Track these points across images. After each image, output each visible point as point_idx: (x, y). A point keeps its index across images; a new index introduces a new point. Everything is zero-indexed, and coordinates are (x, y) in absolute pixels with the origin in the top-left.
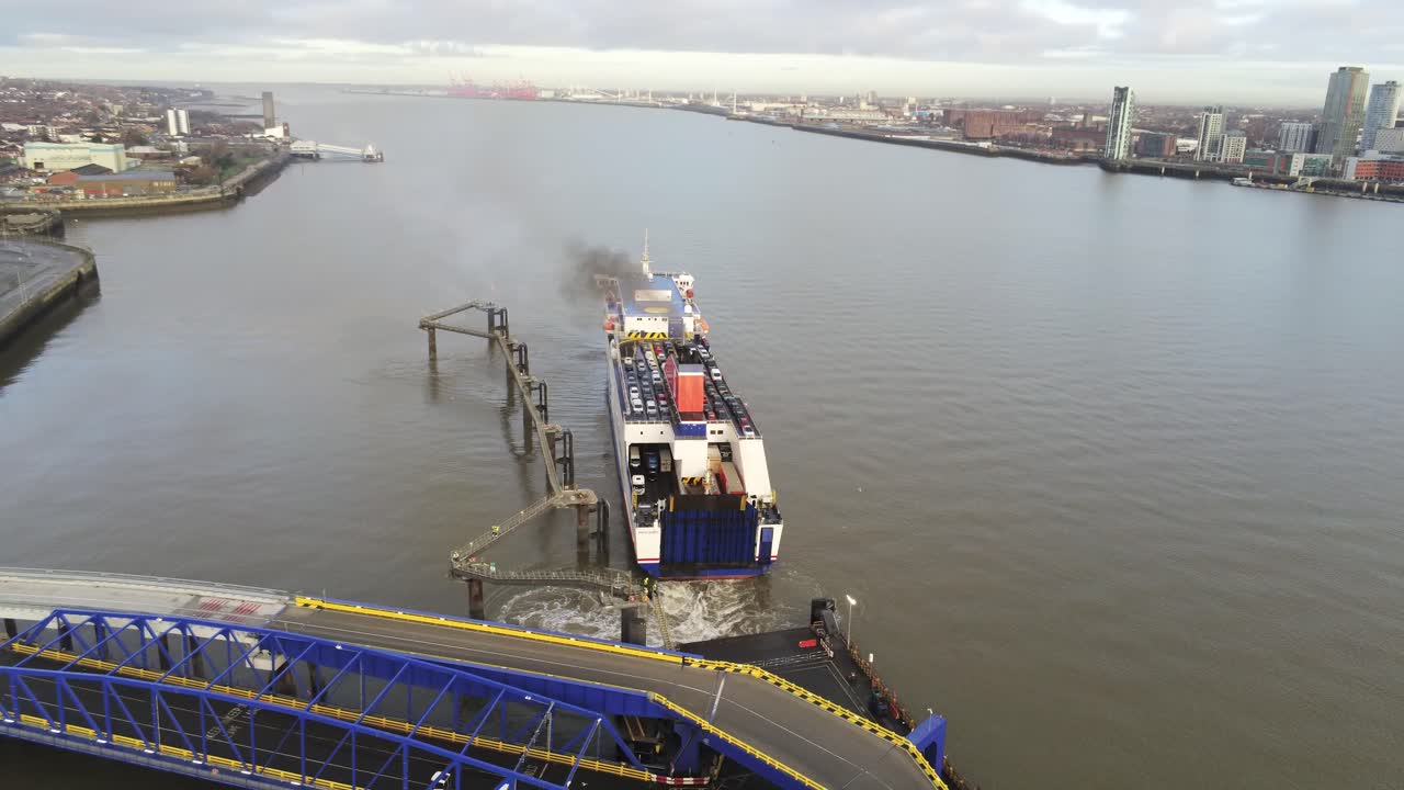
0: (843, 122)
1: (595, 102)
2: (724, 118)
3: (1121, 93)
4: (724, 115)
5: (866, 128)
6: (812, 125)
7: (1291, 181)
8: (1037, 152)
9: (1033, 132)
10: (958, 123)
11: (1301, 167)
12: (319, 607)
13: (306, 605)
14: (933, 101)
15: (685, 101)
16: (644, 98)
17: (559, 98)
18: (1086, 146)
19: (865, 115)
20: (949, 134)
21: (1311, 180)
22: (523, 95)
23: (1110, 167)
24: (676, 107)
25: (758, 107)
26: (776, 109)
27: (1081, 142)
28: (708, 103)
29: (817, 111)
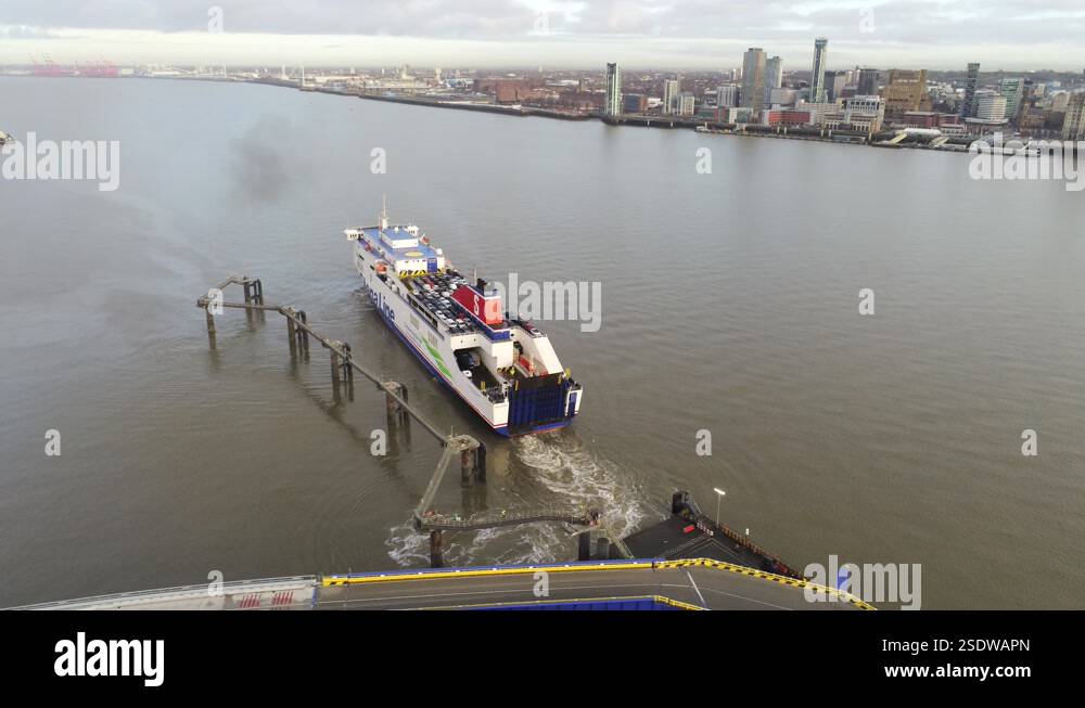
0: (396, 91)
1: (174, 78)
2: (297, 90)
3: (612, 67)
4: (297, 87)
5: (418, 95)
6: (374, 94)
7: (732, 127)
8: (556, 111)
9: (547, 96)
10: (485, 90)
11: (735, 117)
12: (345, 583)
13: (333, 583)
14: (454, 71)
15: (256, 76)
16: (217, 73)
17: (140, 74)
18: (587, 106)
19: (407, 84)
20: (483, 99)
21: (744, 126)
22: (103, 73)
23: (610, 122)
24: (248, 80)
25: (322, 80)
26: (337, 81)
27: (583, 103)
28: (278, 76)
29: (371, 82)
